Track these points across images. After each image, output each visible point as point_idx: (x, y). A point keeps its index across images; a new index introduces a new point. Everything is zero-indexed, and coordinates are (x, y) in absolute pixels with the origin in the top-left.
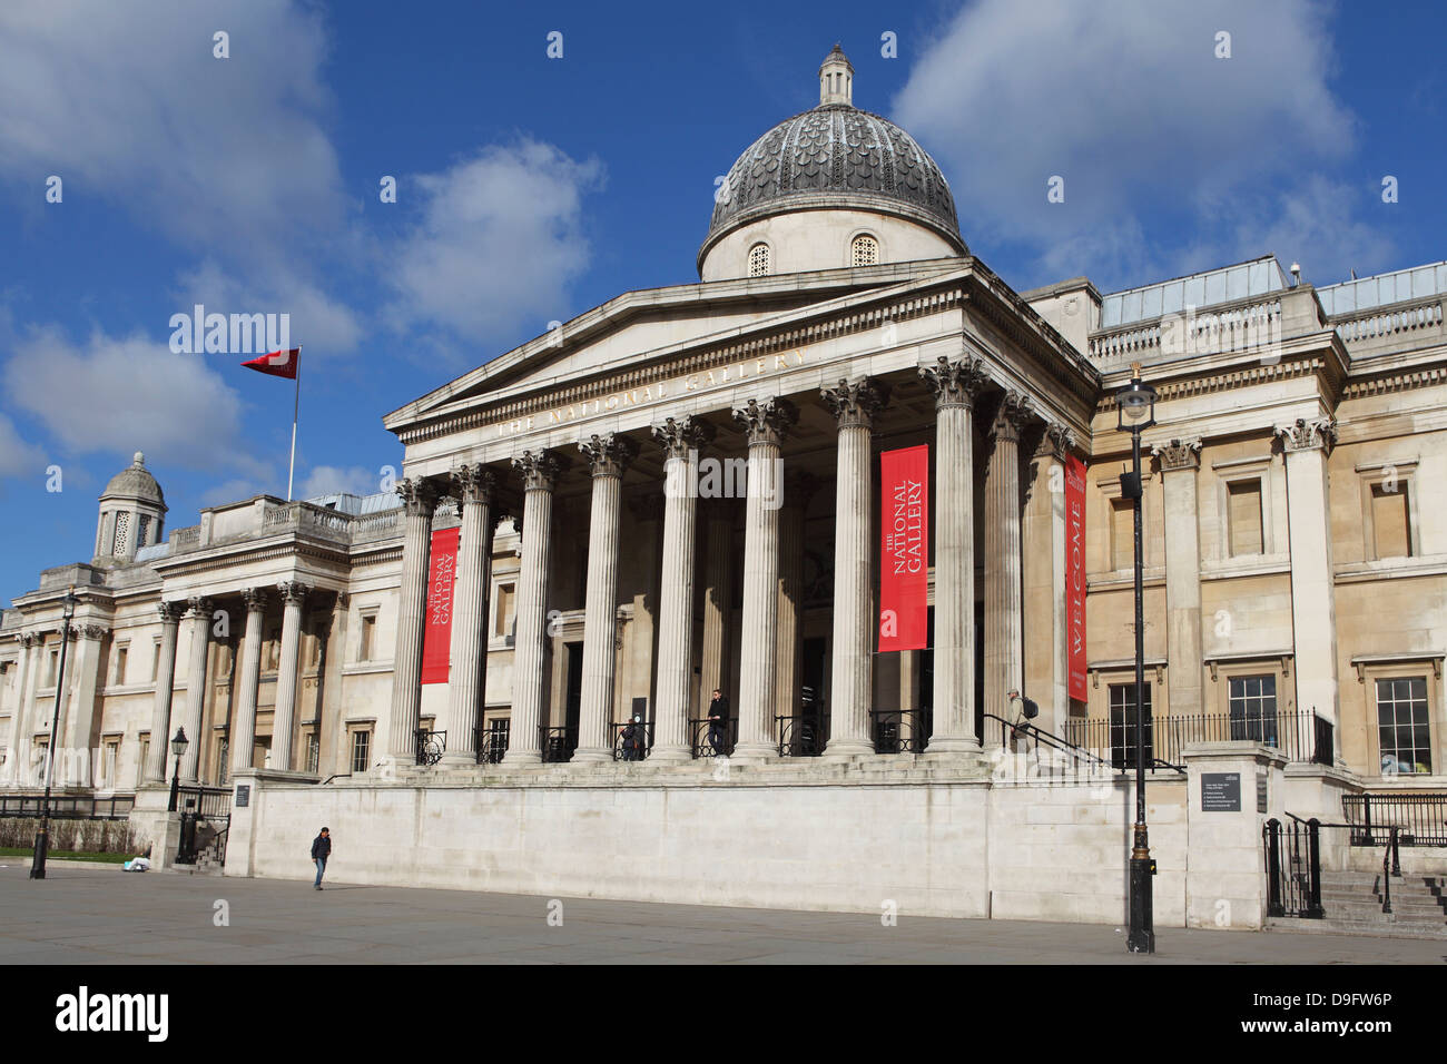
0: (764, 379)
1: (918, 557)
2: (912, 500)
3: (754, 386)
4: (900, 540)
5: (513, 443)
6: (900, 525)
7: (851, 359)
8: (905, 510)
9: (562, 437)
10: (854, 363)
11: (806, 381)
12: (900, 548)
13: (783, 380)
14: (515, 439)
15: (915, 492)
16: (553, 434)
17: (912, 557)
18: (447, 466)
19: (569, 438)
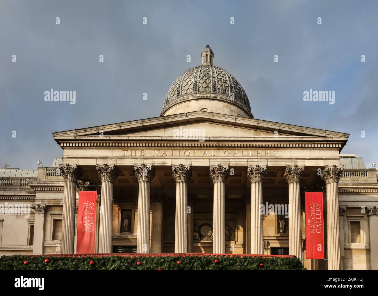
0: (261, 159)
1: (320, 228)
2: (317, 209)
3: (256, 160)
4: (313, 222)
5: (133, 160)
6: (313, 217)
7: (298, 159)
8: (315, 212)
9: (162, 162)
10: (298, 160)
11: (279, 163)
12: (313, 224)
13: (269, 160)
14: (134, 158)
15: (318, 207)
16: (156, 160)
17: (318, 228)
18: (92, 163)
19: (165, 163)
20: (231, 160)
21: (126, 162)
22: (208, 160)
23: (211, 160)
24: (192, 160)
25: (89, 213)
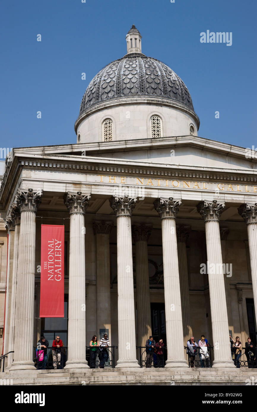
5: (111, 188)
9: (146, 193)
18: (60, 188)
19: (151, 195)
20: (226, 195)
21: (103, 190)
22: (200, 194)
23: (203, 194)
24: (182, 192)
25: (56, 255)
